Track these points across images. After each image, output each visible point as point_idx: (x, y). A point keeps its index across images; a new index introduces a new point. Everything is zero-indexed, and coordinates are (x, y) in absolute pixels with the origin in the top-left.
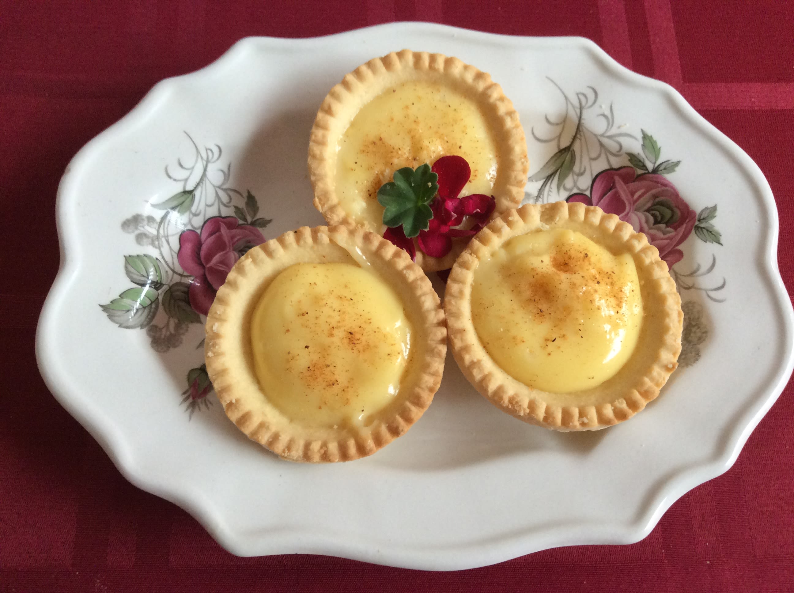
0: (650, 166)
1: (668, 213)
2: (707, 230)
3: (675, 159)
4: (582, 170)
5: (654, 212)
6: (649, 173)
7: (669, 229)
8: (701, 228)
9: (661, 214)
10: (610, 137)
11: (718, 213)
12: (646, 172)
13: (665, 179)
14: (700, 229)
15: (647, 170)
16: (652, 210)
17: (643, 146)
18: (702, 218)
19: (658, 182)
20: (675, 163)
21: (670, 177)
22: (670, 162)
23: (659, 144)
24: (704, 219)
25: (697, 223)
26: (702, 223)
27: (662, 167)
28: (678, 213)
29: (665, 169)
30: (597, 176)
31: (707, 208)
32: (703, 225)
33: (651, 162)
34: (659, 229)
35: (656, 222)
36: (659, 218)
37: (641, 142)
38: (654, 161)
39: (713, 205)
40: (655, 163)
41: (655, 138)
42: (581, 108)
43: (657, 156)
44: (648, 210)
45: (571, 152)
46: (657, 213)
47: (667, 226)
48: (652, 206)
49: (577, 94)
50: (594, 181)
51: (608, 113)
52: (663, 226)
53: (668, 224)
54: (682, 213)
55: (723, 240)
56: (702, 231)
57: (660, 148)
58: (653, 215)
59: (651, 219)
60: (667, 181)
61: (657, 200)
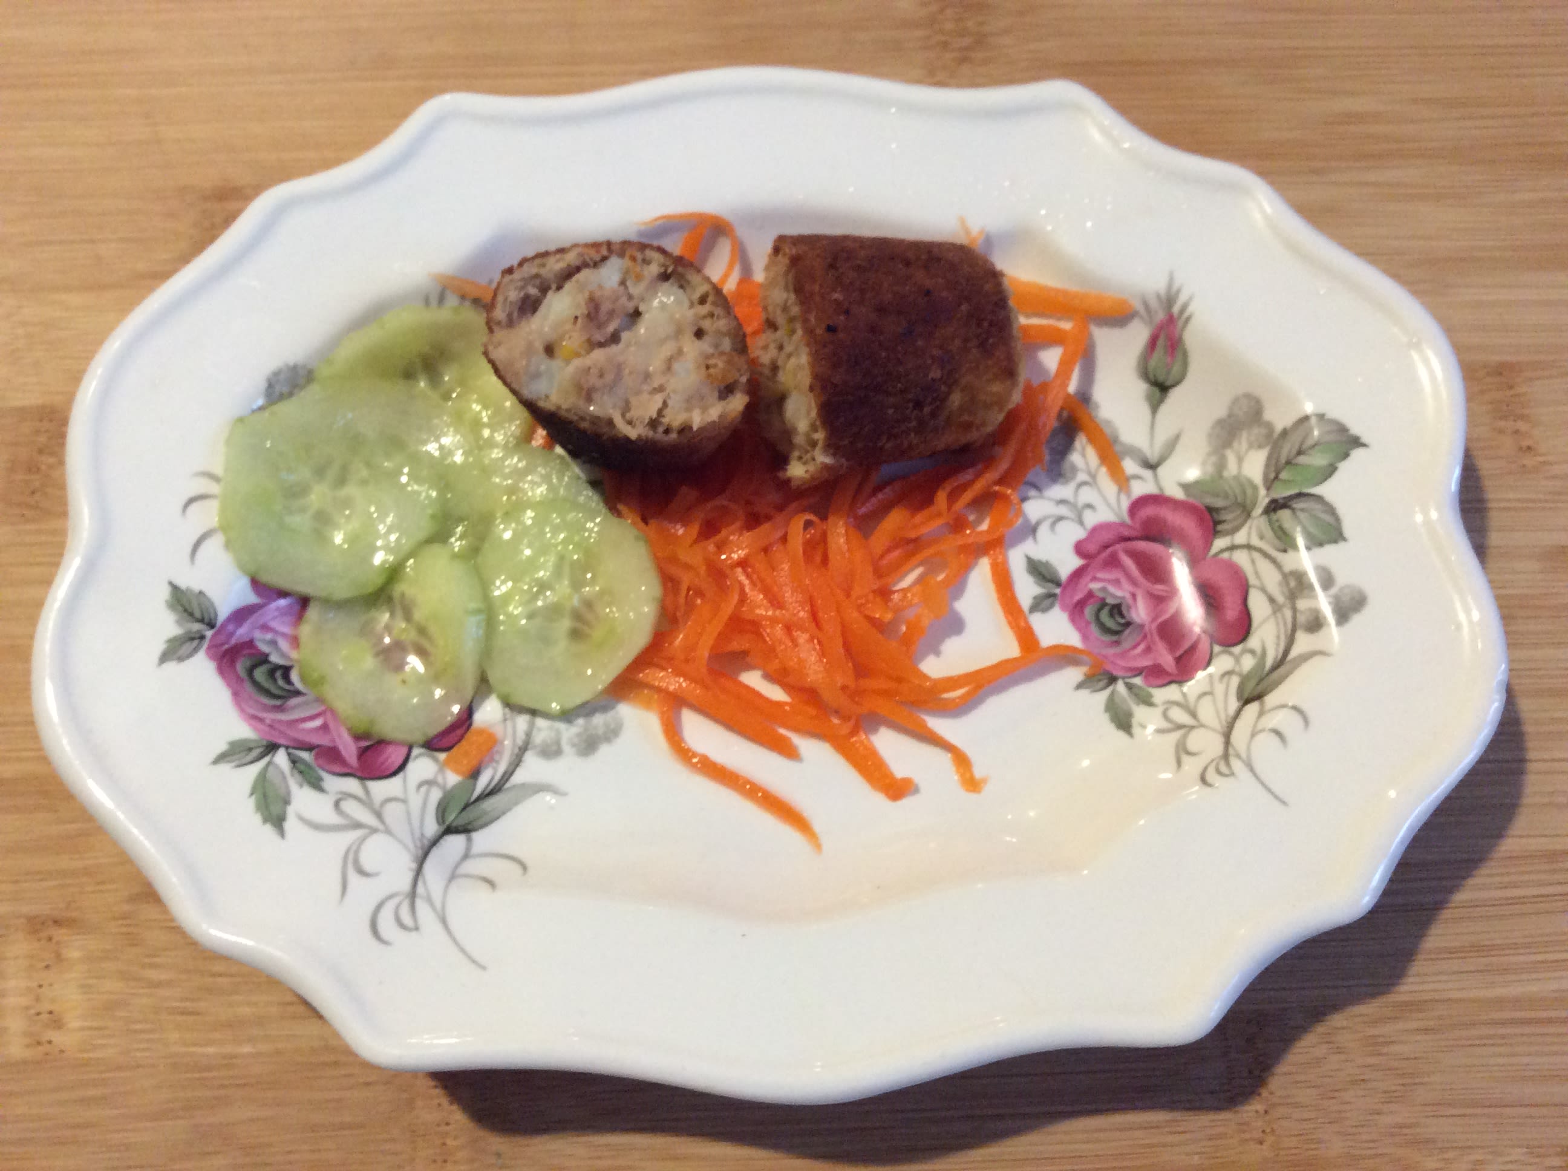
0: (281, 758)
1: (260, 674)
2: (191, 614)
3: (225, 768)
4: (423, 789)
5: (287, 687)
6: (287, 748)
7: (264, 648)
8: (201, 621)
9: (275, 680)
10: (358, 825)
11: (160, 647)
12: (291, 751)
13: (255, 729)
14: (206, 620)
15: (289, 754)
16: (288, 691)
17: (287, 802)
18: (196, 642)
19: (271, 726)
20: (228, 759)
21: (244, 731)
22: (234, 764)
23: (251, 803)
24: (192, 639)
25: (209, 633)
26: (199, 631)
27: (255, 753)
28: (241, 666)
29: (250, 749)
30: (394, 773)
31: (181, 659)
32: (197, 627)
33: (277, 767)
34: (283, 655)
35: (286, 671)
36: (278, 674)
37: (291, 810)
38: (271, 769)
39: (165, 666)
40: (269, 763)
41: (258, 818)
42: (413, 895)
43: (262, 777)
44: (298, 693)
45: (444, 822)
46: (281, 682)
47: (267, 655)
48: (290, 697)
49: (417, 929)
50: (402, 767)
51: (353, 878)
52: (275, 658)
53: (264, 659)
54: (232, 662)
55: (165, 593)
56: (202, 615)
57: (252, 794)
58: (288, 680)
59: (294, 676)
60: (250, 725)
61: (278, 702)
